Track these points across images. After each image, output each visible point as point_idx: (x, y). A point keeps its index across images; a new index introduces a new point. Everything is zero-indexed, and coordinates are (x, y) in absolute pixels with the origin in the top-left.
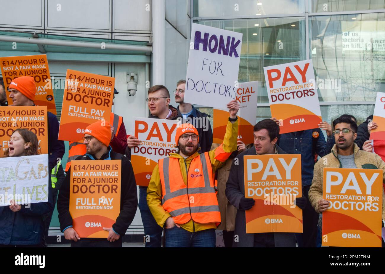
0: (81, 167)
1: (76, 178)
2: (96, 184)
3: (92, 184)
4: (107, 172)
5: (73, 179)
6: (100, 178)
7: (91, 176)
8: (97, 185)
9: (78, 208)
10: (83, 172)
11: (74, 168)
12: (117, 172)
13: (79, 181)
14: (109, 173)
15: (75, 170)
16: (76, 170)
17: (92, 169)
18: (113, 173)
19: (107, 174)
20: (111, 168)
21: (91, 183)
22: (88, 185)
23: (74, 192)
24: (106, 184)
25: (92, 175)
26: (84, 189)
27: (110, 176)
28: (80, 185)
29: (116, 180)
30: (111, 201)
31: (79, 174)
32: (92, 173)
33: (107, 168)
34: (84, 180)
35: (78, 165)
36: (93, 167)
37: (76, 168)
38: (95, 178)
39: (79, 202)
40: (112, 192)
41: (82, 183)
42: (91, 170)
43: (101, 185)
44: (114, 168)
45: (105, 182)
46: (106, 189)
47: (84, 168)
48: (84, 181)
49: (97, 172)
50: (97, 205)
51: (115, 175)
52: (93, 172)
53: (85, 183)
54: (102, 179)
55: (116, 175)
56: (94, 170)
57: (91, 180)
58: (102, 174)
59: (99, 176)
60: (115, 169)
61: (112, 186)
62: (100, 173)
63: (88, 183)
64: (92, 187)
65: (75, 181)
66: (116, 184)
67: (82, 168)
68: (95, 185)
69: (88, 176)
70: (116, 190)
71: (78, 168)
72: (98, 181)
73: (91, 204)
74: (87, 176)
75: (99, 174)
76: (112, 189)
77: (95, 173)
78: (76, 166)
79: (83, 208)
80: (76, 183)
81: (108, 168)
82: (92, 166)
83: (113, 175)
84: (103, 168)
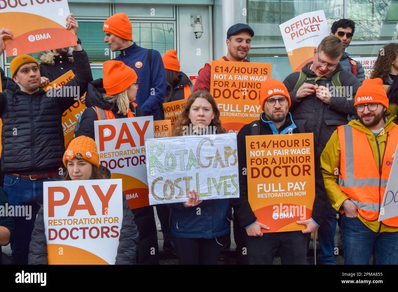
0: (261, 144)
1: (254, 159)
2: (282, 164)
3: (277, 165)
4: (296, 149)
5: (250, 160)
6: (287, 158)
7: (274, 155)
8: (283, 167)
9: (261, 196)
10: (264, 151)
11: (251, 146)
12: (309, 149)
13: (259, 162)
14: (299, 150)
15: (252, 148)
16: (254, 148)
17: (276, 146)
18: (304, 150)
19: (295, 152)
20: (300, 144)
21: (276, 163)
22: (272, 167)
23: (253, 177)
24: (295, 164)
25: (277, 154)
26: (266, 172)
27: (301, 154)
28: (260, 167)
29: (307, 158)
30: (303, 186)
31: (258, 153)
32: (275, 152)
33: (295, 144)
34: (265, 160)
35: (256, 142)
36: (277, 144)
37: (254, 146)
38: (280, 158)
39: (261, 188)
40: (304, 174)
41: (264, 164)
42: (274, 147)
43: (289, 166)
44: (305, 143)
45: (294, 162)
46: (296, 171)
47: (264, 145)
48: (266, 162)
49: (283, 150)
50: (286, 191)
51: (306, 153)
52: (277, 150)
53: (267, 164)
54: (290, 158)
55: (308, 152)
56: (278, 147)
57: (275, 160)
58: (290, 152)
59: (285, 154)
60: (306, 145)
61: (304, 166)
62: (287, 151)
63: (271, 164)
64: (277, 169)
65: (254, 162)
66: (308, 163)
67: (262, 146)
68: (281, 166)
69: (271, 155)
70: (309, 171)
71: (256, 146)
72: (285, 161)
73: (277, 191)
74: (269, 155)
75: (285, 152)
76: (304, 170)
77: (279, 151)
78: (254, 143)
79: (268, 196)
80: (254, 165)
81: (297, 144)
82: (276, 142)
83: (304, 152)
84: (290, 144)
